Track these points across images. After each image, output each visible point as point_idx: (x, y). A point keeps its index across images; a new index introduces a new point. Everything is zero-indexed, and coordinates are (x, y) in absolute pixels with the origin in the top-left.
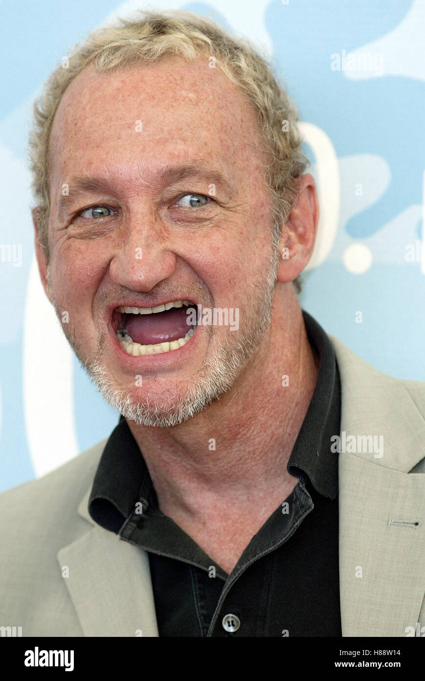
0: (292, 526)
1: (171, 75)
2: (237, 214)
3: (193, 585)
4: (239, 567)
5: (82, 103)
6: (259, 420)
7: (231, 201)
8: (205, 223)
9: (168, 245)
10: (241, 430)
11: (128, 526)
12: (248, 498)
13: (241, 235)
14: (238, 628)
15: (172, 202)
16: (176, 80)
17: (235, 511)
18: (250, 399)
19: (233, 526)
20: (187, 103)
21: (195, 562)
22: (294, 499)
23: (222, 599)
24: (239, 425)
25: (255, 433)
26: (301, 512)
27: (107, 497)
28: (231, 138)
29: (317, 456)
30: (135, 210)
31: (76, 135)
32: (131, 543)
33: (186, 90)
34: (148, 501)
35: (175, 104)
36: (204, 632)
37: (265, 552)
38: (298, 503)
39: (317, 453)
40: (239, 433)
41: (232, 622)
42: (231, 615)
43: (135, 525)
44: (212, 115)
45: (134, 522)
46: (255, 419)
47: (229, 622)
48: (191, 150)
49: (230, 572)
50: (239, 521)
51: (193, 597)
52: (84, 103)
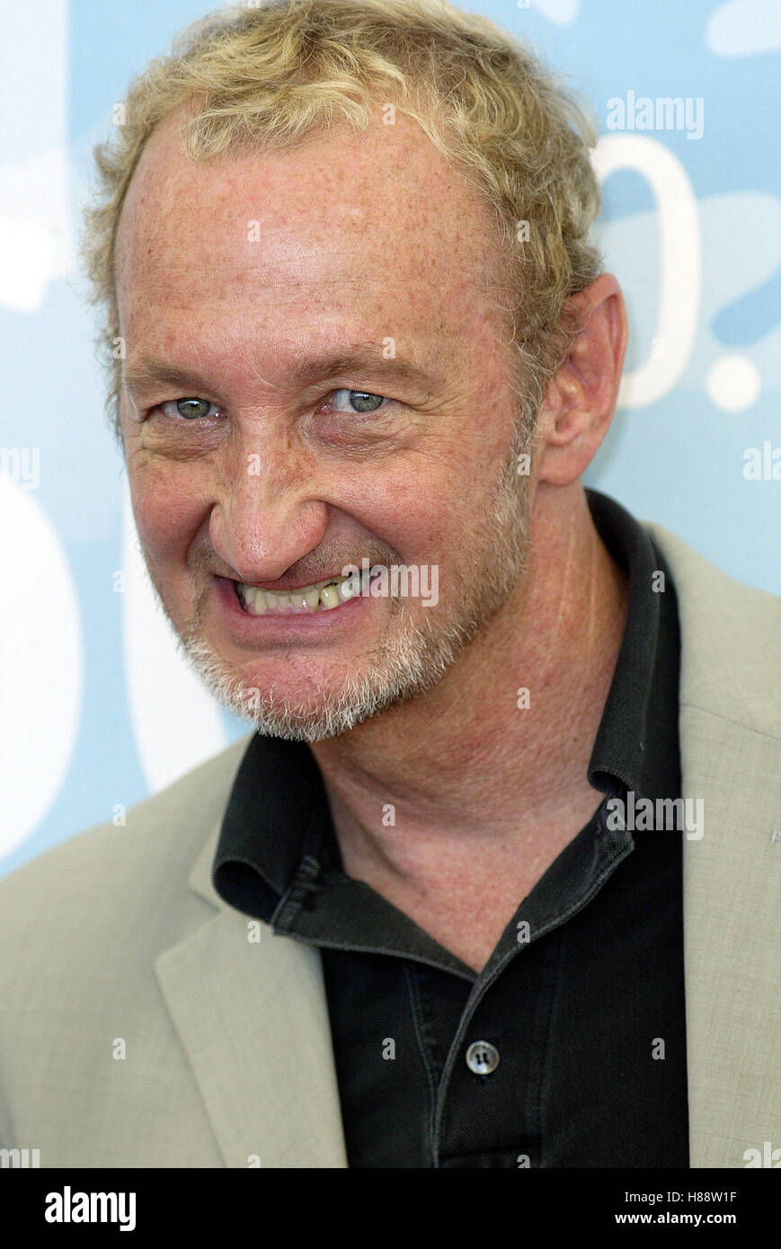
0: (594, 882)
1: (321, 170)
2: (444, 417)
3: (411, 996)
4: (498, 957)
5: (161, 210)
6: (511, 732)
7: (431, 398)
8: (381, 444)
9: (310, 489)
10: (474, 753)
11: (288, 908)
12: (504, 847)
13: (450, 455)
14: (496, 1066)
15: (322, 404)
16: (328, 180)
17: (479, 869)
18: (490, 701)
19: (478, 894)
20: (345, 231)
21: (413, 953)
22: (599, 832)
23: (468, 1016)
24: (471, 745)
25: (504, 753)
26: (611, 856)
27: (245, 860)
28: (432, 283)
29: (640, 750)
30: (251, 432)
31: (149, 272)
32: (295, 938)
33: (346, 202)
34: (319, 860)
35: (323, 234)
36: (434, 1077)
37: (544, 928)
38: (605, 840)
39: (641, 745)
40: (471, 758)
41: (485, 1055)
42: (482, 1043)
43: (297, 906)
44: (393, 248)
45: (297, 900)
46: (503, 732)
47: (478, 1056)
48: (350, 323)
49: (479, 970)
50: (490, 886)
51: (411, 1015)
52: (165, 211)
